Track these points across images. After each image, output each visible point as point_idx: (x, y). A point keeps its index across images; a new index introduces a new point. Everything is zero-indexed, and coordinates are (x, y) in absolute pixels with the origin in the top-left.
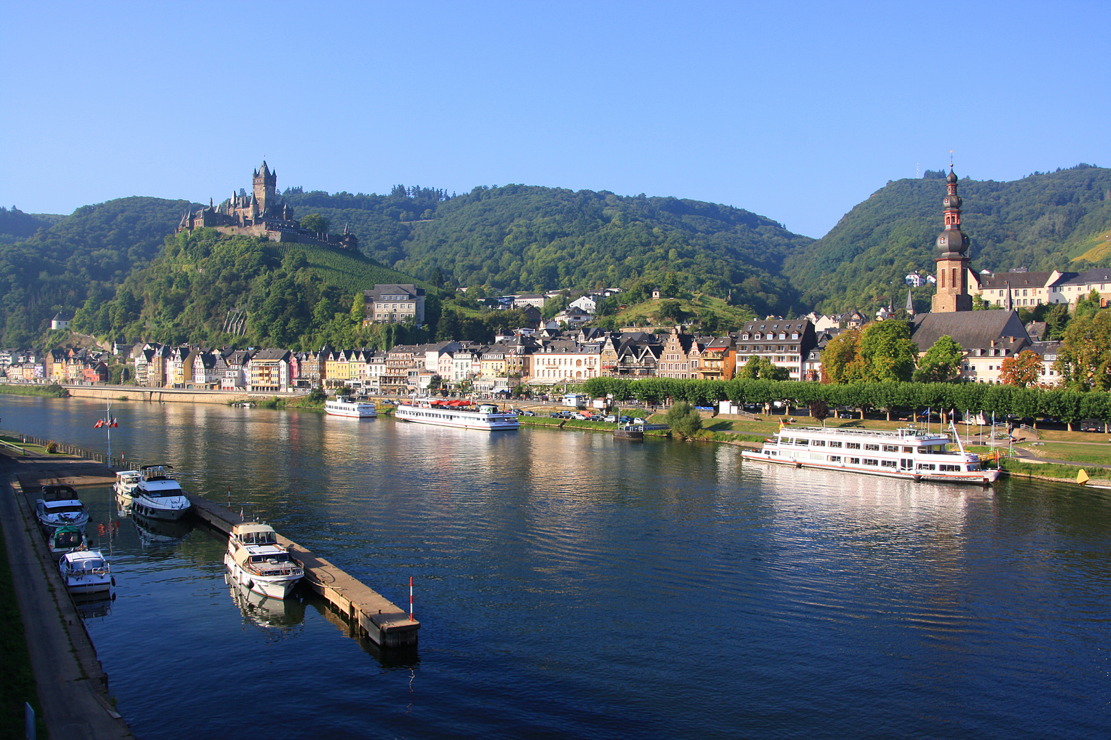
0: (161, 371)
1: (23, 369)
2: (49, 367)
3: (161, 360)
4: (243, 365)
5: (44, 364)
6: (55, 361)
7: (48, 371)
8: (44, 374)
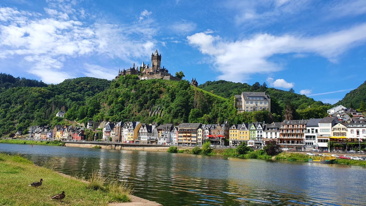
0: (119, 134)
1: (41, 134)
2: (54, 133)
3: (120, 128)
4: (171, 131)
5: (52, 132)
6: (57, 130)
7: (53, 135)
8: (51, 136)
